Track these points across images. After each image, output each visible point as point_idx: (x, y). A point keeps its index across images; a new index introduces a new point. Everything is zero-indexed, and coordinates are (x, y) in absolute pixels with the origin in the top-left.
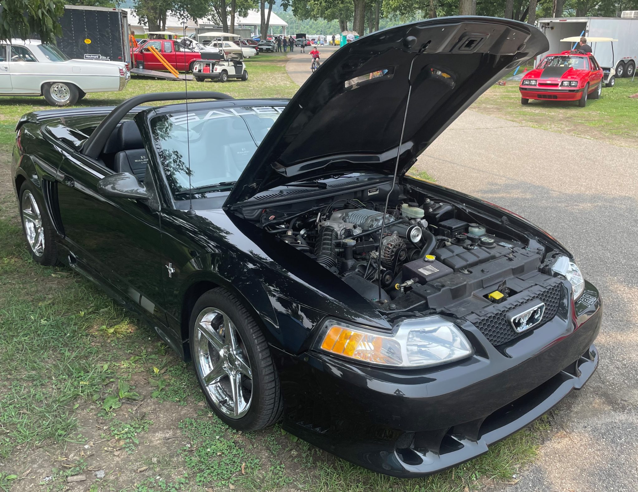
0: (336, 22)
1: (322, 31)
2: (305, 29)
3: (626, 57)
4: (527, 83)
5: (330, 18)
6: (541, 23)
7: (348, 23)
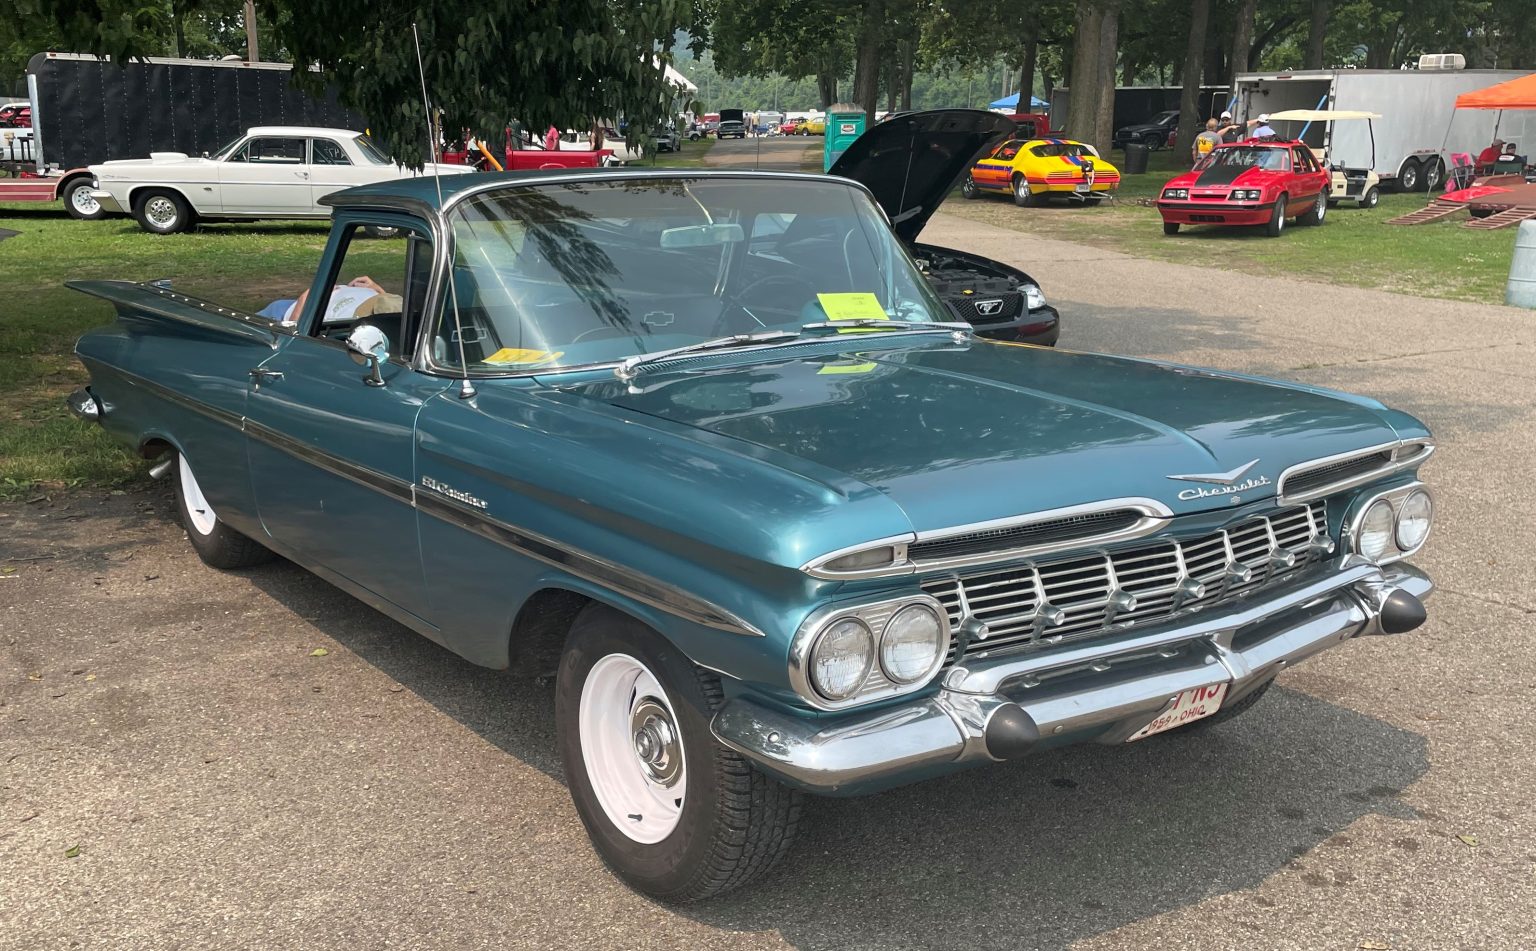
0: (811, 81)
1: (773, 102)
2: (733, 98)
3: (1423, 149)
4: (1171, 194)
5: (796, 74)
6: (1239, 82)
7: (838, 84)
